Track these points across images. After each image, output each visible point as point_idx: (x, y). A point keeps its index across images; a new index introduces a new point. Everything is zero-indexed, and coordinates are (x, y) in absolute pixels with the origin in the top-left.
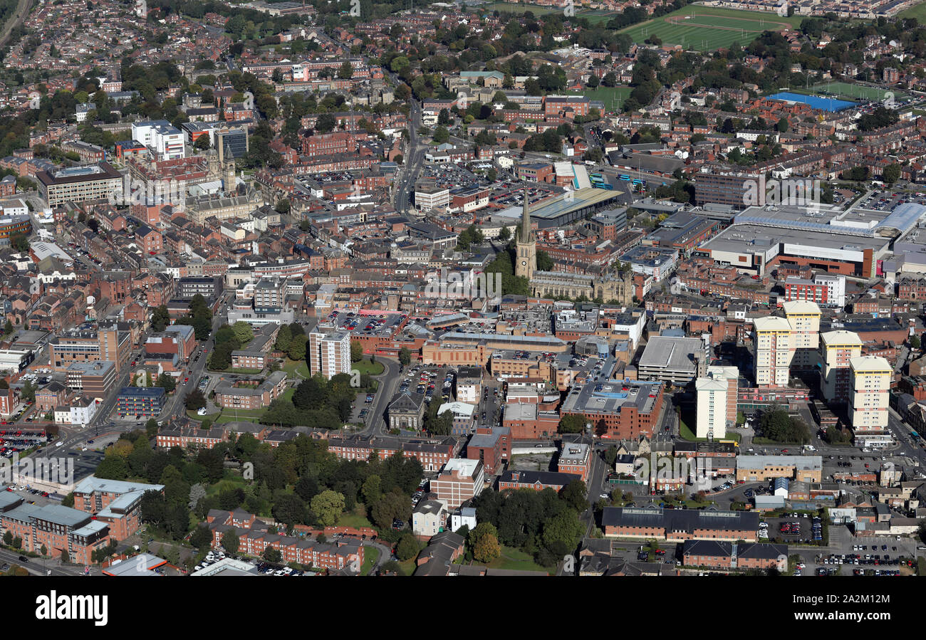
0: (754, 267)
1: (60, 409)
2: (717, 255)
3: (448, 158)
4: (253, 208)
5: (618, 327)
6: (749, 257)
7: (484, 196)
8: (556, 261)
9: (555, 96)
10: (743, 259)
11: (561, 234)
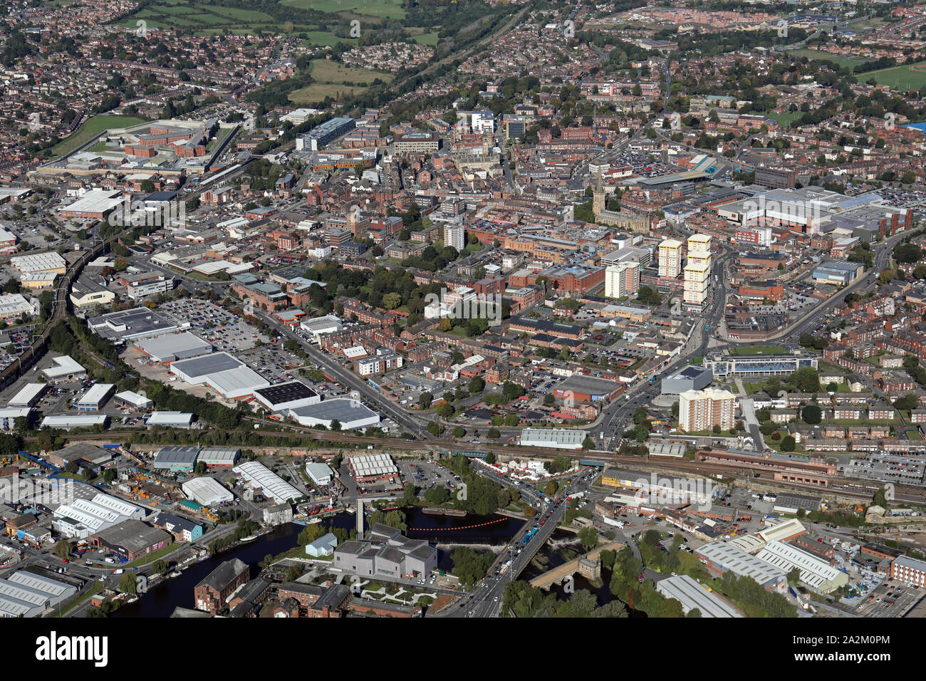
0: (739, 221)
1: (311, 248)
2: (721, 212)
3: (641, 148)
4: (492, 164)
5: (614, 241)
6: (737, 215)
7: (629, 169)
8: (623, 206)
9: (746, 115)
10: (734, 216)
11: (647, 193)
